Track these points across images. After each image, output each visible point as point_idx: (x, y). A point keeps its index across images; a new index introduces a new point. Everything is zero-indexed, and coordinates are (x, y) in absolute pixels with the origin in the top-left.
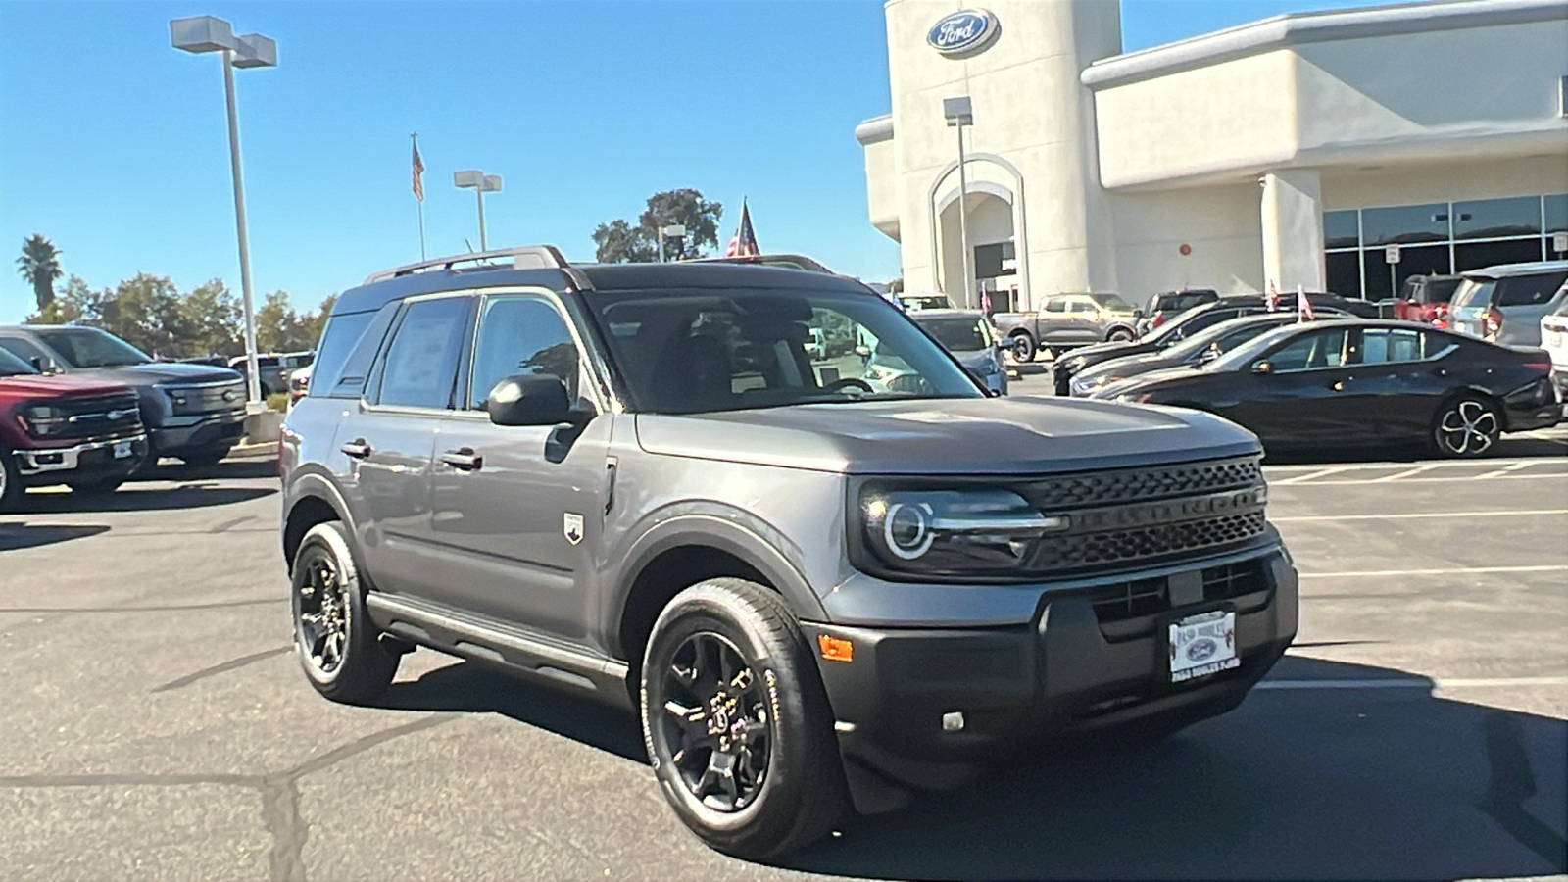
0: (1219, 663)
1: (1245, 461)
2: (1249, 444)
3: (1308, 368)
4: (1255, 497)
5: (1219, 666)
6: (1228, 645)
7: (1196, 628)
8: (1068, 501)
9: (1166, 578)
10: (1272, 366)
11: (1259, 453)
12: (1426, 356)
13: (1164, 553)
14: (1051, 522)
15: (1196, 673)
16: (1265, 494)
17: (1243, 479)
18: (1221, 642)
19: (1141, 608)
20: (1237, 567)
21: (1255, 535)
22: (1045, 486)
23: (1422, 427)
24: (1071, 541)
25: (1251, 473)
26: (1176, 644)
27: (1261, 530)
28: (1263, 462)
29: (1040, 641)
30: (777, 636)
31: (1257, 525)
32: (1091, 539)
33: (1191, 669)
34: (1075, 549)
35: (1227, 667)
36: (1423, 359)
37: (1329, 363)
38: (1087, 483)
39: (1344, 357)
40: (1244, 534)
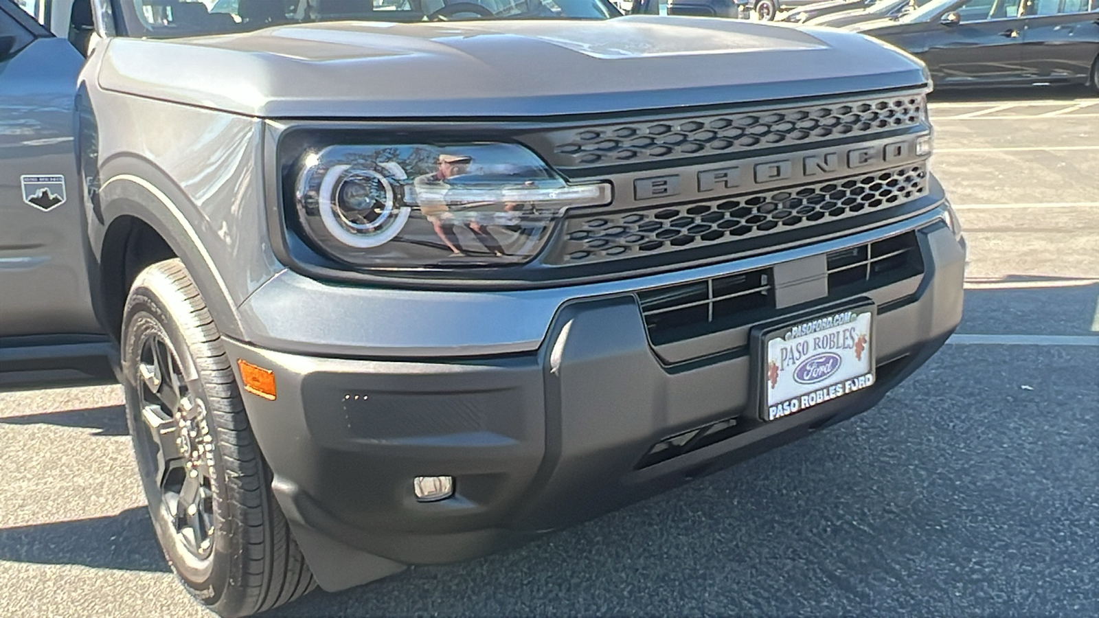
0: (843, 383)
1: (905, 97)
2: (912, 73)
3: (989, 19)
4: (912, 147)
5: (844, 388)
6: (859, 357)
7: (810, 339)
8: (611, 159)
9: (769, 271)
10: (959, 17)
11: (925, 85)
12: (1092, 9)
13: (771, 231)
14: (584, 192)
15: (806, 402)
16: (929, 142)
17: (898, 121)
18: (848, 355)
19: (726, 316)
20: (879, 247)
21: (910, 198)
22: (572, 136)
23: (1082, 70)
24: (620, 220)
25: (912, 113)
26: (778, 364)
27: (920, 190)
28: (931, 97)
29: (550, 380)
30: (215, 348)
31: (915, 185)
32: (651, 216)
33: (799, 398)
34: (625, 231)
35: (854, 388)
36: (1089, 11)
37: (1008, 15)
38: (644, 129)
39: (1021, 10)
40: (895, 198)
